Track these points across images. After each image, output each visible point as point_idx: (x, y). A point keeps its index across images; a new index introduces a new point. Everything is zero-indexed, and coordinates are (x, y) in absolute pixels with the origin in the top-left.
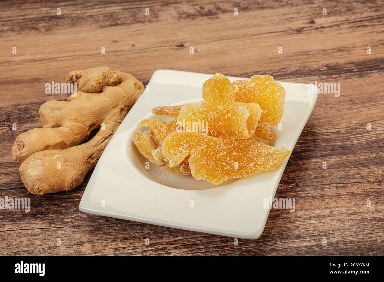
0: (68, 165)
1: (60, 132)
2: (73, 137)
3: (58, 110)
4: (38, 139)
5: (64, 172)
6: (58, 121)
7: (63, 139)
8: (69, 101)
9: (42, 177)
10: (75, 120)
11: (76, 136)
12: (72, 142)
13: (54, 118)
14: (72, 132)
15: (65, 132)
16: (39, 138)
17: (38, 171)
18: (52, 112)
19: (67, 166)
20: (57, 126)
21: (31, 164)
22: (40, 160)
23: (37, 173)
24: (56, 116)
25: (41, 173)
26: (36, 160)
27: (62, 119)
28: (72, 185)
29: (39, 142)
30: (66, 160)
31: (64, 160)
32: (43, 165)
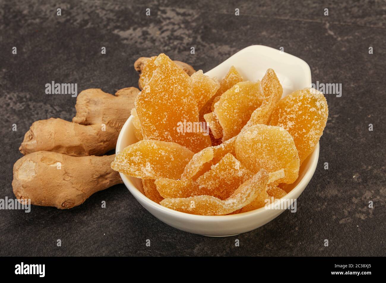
0: (67, 180)
1: (83, 133)
2: (97, 143)
3: (95, 104)
4: (51, 135)
5: (58, 187)
6: (89, 117)
7: (82, 143)
8: (117, 96)
9: (29, 185)
10: (108, 123)
11: (102, 144)
12: (94, 149)
13: (86, 112)
14: (98, 137)
15: (90, 135)
16: (53, 135)
17: (27, 176)
18: (88, 104)
19: (64, 181)
20: (86, 123)
21: (25, 164)
22: (35, 164)
23: (26, 179)
24: (89, 111)
25: (30, 180)
26: (31, 162)
27: (94, 117)
28: (63, 205)
29: (50, 138)
30: (66, 173)
31: (64, 172)
32: (35, 171)
